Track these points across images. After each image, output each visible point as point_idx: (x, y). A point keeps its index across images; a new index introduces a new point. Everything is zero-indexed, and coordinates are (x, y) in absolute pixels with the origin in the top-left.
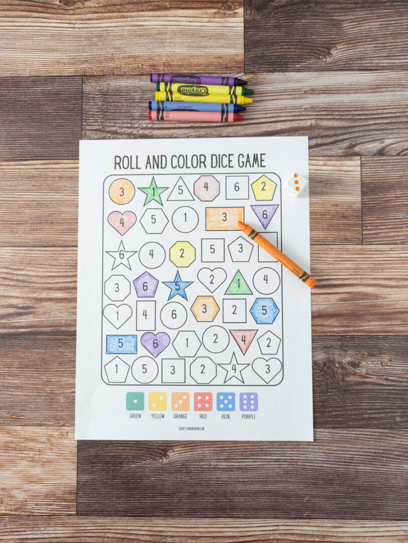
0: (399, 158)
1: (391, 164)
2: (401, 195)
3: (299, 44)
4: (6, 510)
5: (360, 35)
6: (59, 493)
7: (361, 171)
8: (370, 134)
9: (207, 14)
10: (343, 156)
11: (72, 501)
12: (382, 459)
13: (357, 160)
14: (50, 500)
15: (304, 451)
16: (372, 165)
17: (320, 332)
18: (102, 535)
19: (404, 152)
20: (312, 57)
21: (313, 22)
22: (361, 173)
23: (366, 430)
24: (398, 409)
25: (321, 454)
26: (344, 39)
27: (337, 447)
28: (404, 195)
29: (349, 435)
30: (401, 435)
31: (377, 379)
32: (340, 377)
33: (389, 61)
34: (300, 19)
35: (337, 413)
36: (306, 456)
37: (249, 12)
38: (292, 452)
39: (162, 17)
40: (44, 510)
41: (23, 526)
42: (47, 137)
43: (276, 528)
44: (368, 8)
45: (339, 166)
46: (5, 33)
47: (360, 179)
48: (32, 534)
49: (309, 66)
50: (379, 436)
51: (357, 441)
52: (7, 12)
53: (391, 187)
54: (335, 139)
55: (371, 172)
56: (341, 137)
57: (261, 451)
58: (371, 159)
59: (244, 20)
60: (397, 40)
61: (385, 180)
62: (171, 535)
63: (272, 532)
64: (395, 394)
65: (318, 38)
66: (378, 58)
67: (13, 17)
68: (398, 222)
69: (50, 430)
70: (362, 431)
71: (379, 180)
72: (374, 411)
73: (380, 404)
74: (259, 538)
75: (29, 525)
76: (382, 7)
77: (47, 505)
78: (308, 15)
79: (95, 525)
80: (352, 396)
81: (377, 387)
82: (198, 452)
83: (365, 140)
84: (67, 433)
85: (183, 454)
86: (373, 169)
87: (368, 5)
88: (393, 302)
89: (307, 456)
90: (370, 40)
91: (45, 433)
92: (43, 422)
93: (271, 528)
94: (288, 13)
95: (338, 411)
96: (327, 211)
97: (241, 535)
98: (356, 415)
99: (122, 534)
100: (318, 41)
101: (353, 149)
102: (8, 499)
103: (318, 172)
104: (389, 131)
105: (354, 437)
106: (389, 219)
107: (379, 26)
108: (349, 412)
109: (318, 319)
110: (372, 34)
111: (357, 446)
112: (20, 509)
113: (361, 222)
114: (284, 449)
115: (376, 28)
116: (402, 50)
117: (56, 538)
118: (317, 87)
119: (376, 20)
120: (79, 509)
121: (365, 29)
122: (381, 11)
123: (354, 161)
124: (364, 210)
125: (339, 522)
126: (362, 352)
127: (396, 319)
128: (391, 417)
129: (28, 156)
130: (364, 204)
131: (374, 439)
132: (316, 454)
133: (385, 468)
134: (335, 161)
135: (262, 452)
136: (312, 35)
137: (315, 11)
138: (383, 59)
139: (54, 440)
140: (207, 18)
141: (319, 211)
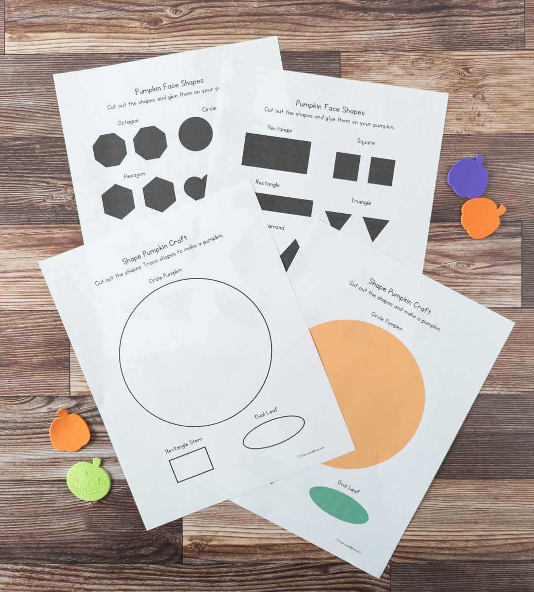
0: (34, 394)
2: (32, 358)
3: (128, 508)
4: (408, 55)
5: (69, 515)
6: (358, 72)
7: (70, 381)
9: (219, 540)
11: (345, 65)
12: (52, 110)
14: (366, 65)
18: (315, 34)
19: (28, 399)
20: (116, 494)
21: (114, 529)
22: (70, 379)
24: (39, 156)
26: (85, 512)
28: (30, 358)
31: (57, 184)
33: (42, 489)
34: (128, 533)
37: (178, 541)
39: (264, 538)
40: (372, 56)
41: (392, 40)
43: (151, 44)
44: (61, 543)
46: (422, 524)
47: (71, 374)
48: (382, 34)
49: (119, 486)
52: (420, 545)
53: (42, 365)
55: (60, 380)
59: (182, 532)
60: (33, 509)
61: (47, 373)
62: (250, 36)
63: (155, 40)
65: (110, 513)
66: (52, 492)
67: (414, 540)
68: (35, 332)
73: (55, 160)
74: (167, 34)
75: (386, 42)
76: (47, 543)
77: (369, 61)
78: (120, 536)
79: (322, 43)
81: (57, 175)
86: (59, 383)
87: (61, 546)
88: (41, 255)
90: (59, 511)
93: (156, 44)
94: (139, 539)
97: (184, 37)
99: (297, 36)
100: (110, 510)
101: (78, 402)
102: (406, 66)
104: (43, 420)
106: (44, 335)
107: (51, 524)
110: (58, 516)
112: (395, 57)
115: (54, 522)
116: (29, 500)
117: (360, 31)
118: (112, 464)
119: (53, 530)
120: (338, 58)
121: (64, 522)
122: (49, 539)
125: (93, 51)
126: (70, 208)
127: (38, 240)
128: (45, 148)
133: (50, 101)
136: (116, 517)
137: (113, 541)
138: (47, 491)
140: (219, 536)
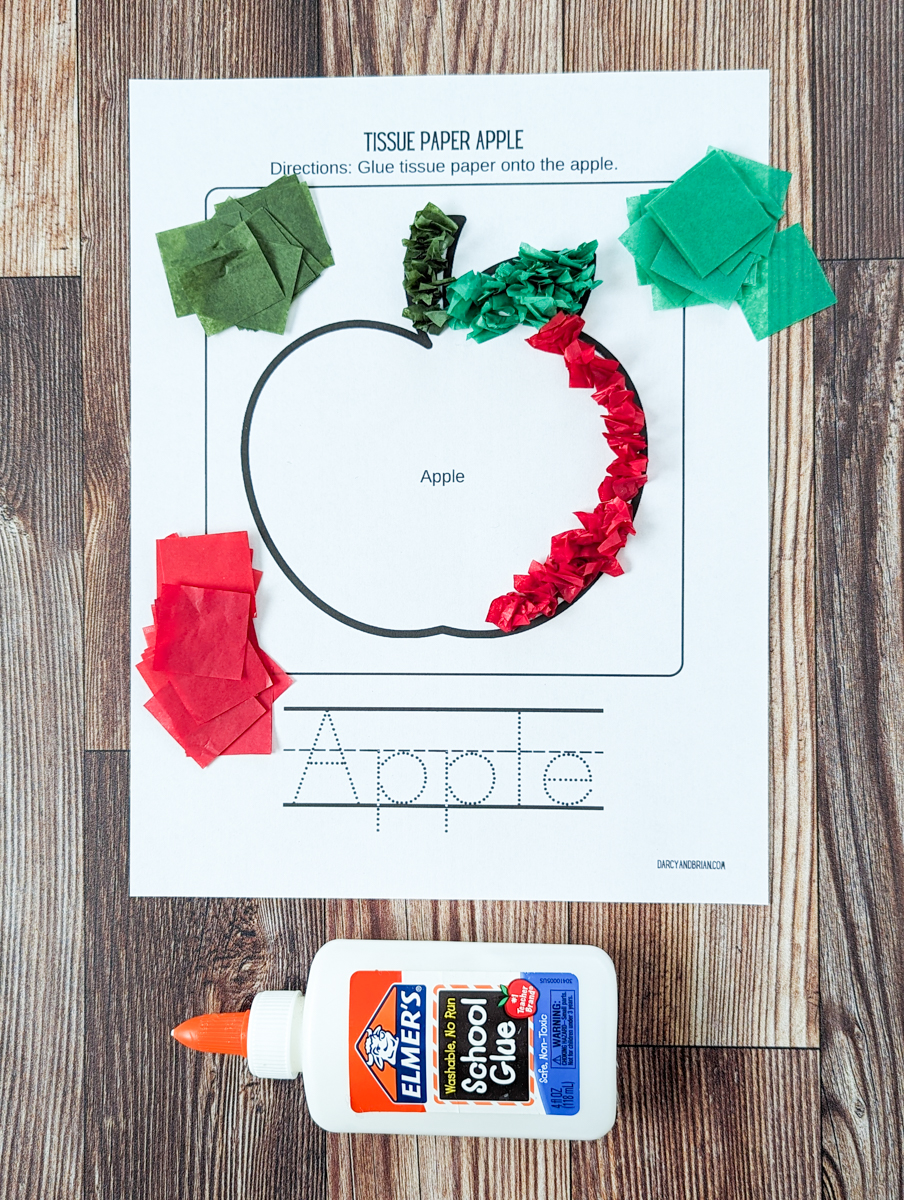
1: (797, 1134)
8: (885, 1076)
10: (820, 1000)
13: (809, 1037)
15: (26, 874)
16: (795, 1080)
17: (333, 922)
23: (82, 1039)
25: (19, 920)
27: (38, 962)
29: (68, 992)
30: (68, 1128)
32: (216, 975)
35: (123, 962)
36: (15, 880)
38: (23, 843)
42: (879, 160)
45: (791, 986)
50: (66, 1072)
51: (53, 1012)
54: (871, 978)
56: (876, 994)
57: (25, 764)
58: (812, 1077)
64: (173, 1118)
69: (69, 202)
70: (78, 1026)
71: (751, 1097)
72: (128, 1060)
80: (166, 1004)
82: (20, 599)
83: (865, 1063)
84: (64, 249)
85: (15, 559)
89: (15, 883)
91: (61, 185)
92: (90, 180)
95: (129, 968)
96: (663, 951)
98: (120, 1013)
103: (775, 928)
105: (63, 1004)
108: (125, 996)
109: (368, 920)
111: (39, 1013)
113: (632, 1043)
114: (30, 824)
123: (804, 1031)
124: (667, 1052)
129: (826, 104)
130: (683, 1052)
131: (60, 1058)
132: (20, 905)
134: (806, 976)
135: (22, 765)
139: (43, 211)
141: (663, 928)
